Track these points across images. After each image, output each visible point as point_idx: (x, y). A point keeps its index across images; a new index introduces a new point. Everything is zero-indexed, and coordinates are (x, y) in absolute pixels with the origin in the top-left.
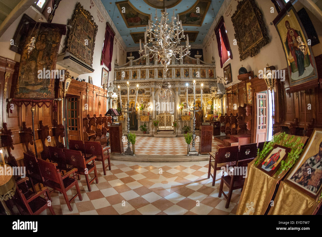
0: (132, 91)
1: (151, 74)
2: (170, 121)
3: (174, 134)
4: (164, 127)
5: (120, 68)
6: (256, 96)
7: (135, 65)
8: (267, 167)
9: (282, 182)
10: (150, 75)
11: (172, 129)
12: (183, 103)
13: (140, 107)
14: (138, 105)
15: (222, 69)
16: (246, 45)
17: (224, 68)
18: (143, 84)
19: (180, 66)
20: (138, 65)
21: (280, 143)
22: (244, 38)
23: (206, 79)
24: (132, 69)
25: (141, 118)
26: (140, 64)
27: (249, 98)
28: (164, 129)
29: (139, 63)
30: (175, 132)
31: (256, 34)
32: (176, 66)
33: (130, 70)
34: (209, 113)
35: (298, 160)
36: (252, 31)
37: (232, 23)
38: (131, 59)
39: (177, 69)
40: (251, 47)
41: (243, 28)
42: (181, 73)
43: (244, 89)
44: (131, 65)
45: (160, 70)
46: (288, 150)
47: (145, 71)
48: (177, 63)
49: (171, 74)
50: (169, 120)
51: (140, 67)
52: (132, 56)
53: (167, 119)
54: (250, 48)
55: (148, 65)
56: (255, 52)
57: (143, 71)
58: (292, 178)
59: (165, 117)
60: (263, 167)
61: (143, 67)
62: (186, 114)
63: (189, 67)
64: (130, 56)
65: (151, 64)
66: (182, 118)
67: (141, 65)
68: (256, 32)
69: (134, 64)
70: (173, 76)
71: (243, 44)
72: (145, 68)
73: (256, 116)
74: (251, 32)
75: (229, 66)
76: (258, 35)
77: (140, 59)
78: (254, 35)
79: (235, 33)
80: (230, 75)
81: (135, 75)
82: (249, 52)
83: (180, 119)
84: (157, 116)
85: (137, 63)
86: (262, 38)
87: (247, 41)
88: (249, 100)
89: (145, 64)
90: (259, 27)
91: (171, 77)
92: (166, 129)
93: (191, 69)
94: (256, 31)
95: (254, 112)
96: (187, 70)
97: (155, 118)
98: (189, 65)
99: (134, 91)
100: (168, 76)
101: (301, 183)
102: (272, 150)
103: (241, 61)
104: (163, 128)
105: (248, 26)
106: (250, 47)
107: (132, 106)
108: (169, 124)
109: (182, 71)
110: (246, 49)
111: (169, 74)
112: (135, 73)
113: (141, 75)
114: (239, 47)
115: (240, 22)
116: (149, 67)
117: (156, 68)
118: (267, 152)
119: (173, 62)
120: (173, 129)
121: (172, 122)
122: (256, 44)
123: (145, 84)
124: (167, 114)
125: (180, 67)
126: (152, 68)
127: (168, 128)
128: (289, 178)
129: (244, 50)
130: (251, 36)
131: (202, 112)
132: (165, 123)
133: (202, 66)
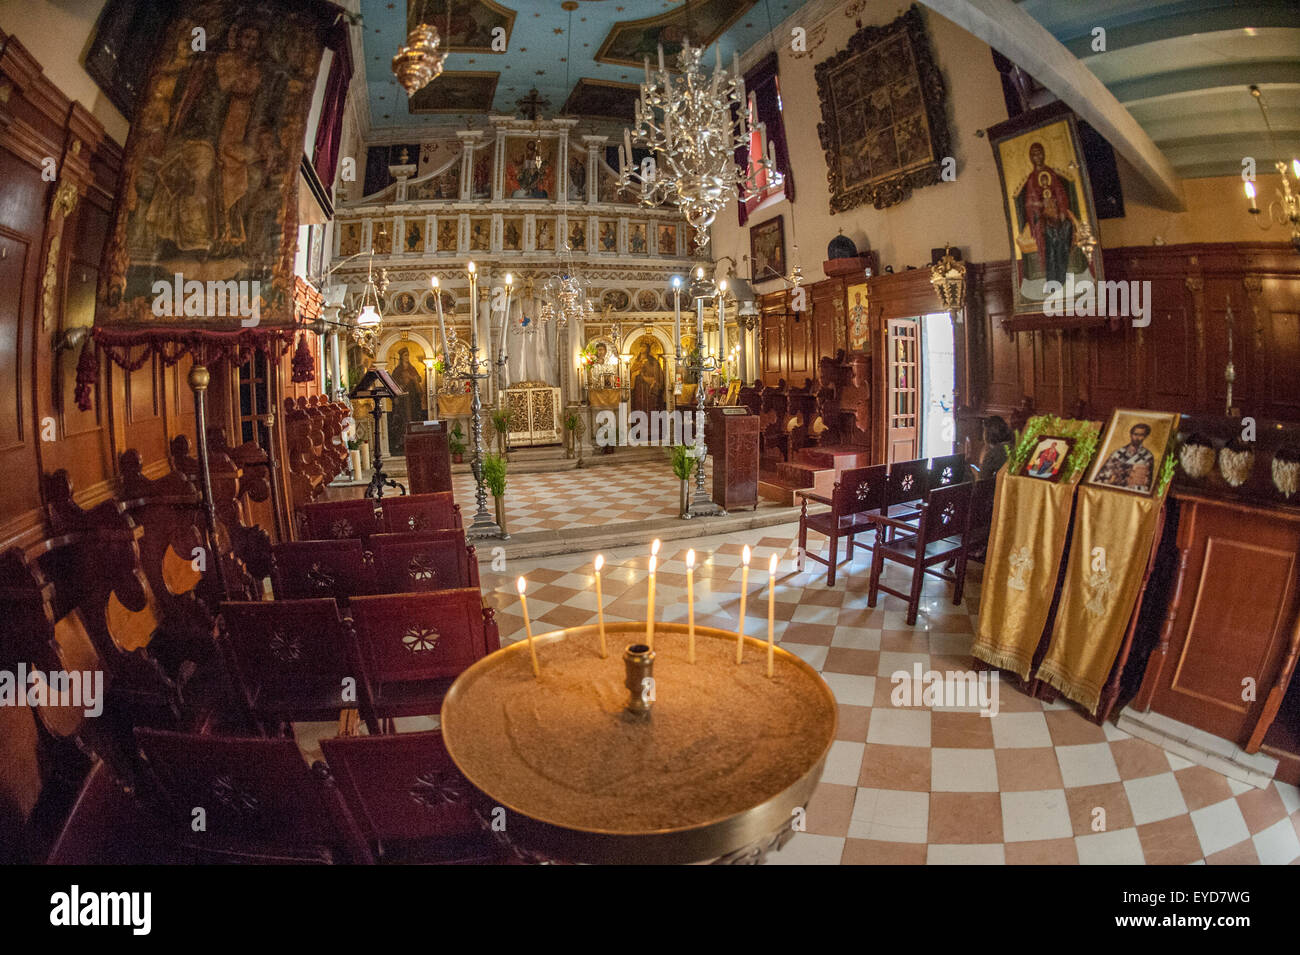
0: (405, 300)
1: (479, 233)
2: (549, 409)
3: (568, 458)
4: (527, 435)
5: (358, 211)
6: (886, 327)
7: (417, 198)
8: (1041, 471)
9: (1081, 487)
10: (472, 238)
11: (554, 441)
12: (594, 342)
13: (436, 361)
14: (429, 353)
15: (746, 231)
16: (859, 168)
17: (752, 229)
18: (446, 271)
19: (586, 208)
20: (428, 197)
21: (1047, 432)
22: (858, 144)
23: (677, 259)
24: (406, 213)
25: (441, 405)
26: (438, 196)
27: (854, 332)
28: (528, 442)
29: (432, 192)
30: (570, 451)
31: (908, 142)
32: (573, 207)
33: (399, 220)
34: (685, 381)
35: (1095, 456)
36: (896, 128)
37: (815, 87)
38: (402, 174)
39: (575, 218)
40: (880, 177)
41: (857, 112)
42: (588, 236)
43: (837, 303)
44: (402, 199)
45: (512, 221)
46: (1071, 442)
47: (456, 221)
48: (576, 197)
49: (552, 238)
50: (543, 408)
51: (440, 205)
52: (408, 163)
53: (535, 401)
54: (878, 179)
55: (467, 202)
56: (892, 196)
57: (447, 222)
58: (1096, 480)
59: (530, 397)
60: (1033, 473)
61: (449, 208)
62: (607, 383)
63: (618, 215)
64: (399, 163)
65: (480, 195)
66: (592, 398)
67: (442, 197)
68: (908, 137)
69: (413, 194)
70: (558, 246)
71: (848, 161)
72: (458, 212)
73: (887, 389)
74: (891, 133)
75: (776, 225)
76: (913, 148)
77: (437, 177)
78: (901, 146)
79: (823, 122)
80: (778, 253)
81: (415, 238)
82: (870, 193)
83: (587, 401)
84: (501, 394)
85: (423, 192)
86: (928, 160)
87: (865, 158)
88: (858, 338)
89: (454, 195)
90: (924, 123)
91: (553, 250)
92: (534, 442)
93: (624, 221)
94: (910, 133)
95: (879, 378)
96: (612, 226)
97: (495, 402)
98: (619, 209)
99: (411, 298)
100: (542, 243)
101: (1115, 484)
102: (1037, 444)
103: (833, 213)
104: (524, 439)
105: (881, 112)
106: (876, 178)
107: (401, 359)
108: (544, 422)
109: (594, 228)
110: (858, 179)
111: (544, 238)
112: (417, 230)
113: (439, 238)
114: (832, 170)
115: (851, 90)
116: (474, 206)
117: (498, 211)
118: (1028, 448)
119: (563, 191)
120: (561, 441)
121: (555, 413)
122: (903, 173)
123: (454, 274)
124: (535, 386)
125: (588, 214)
126: (481, 213)
127: (539, 436)
128: (1091, 480)
129: (850, 181)
130: (888, 145)
131: (661, 376)
132: (531, 419)
133: (664, 213)
